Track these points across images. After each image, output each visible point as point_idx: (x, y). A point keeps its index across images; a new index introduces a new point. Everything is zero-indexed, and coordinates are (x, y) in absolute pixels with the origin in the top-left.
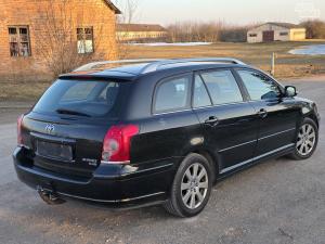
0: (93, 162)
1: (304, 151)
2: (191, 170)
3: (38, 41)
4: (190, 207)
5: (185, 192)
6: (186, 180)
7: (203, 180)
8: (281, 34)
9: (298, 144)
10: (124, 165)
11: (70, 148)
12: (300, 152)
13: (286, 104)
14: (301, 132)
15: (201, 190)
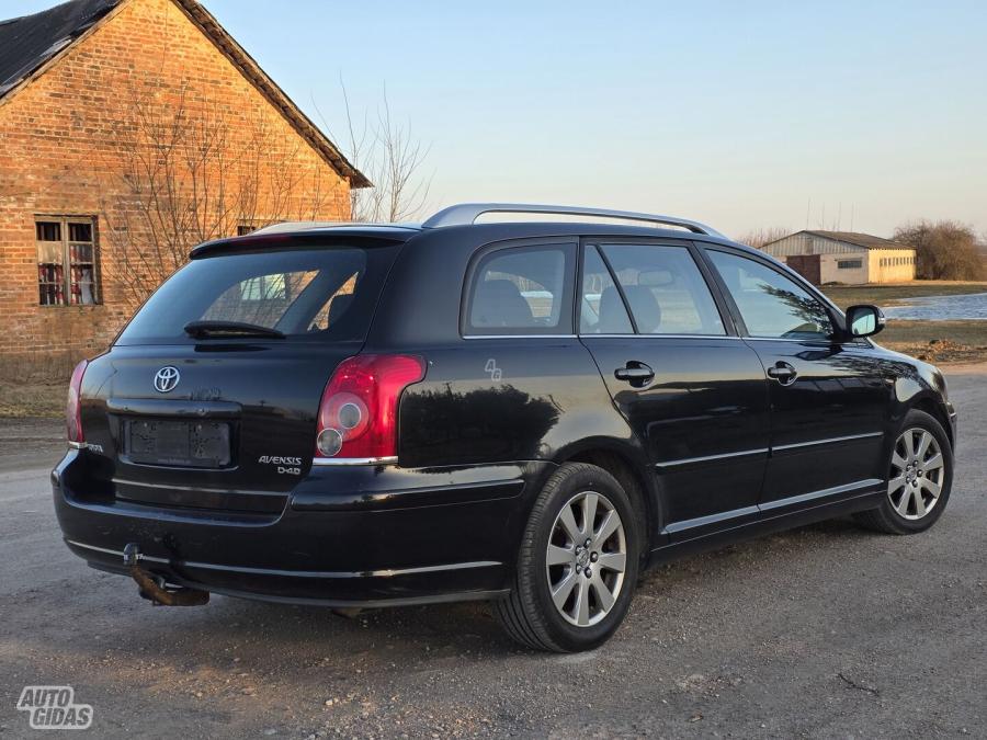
0: (289, 464)
1: (912, 509)
2: (577, 510)
3: (122, 261)
4: (575, 622)
5: (558, 572)
6: (561, 538)
7: (610, 545)
8: (843, 265)
9: (893, 486)
10: (380, 468)
11: (224, 431)
12: (901, 509)
13: (854, 363)
14: (902, 453)
15: (608, 574)
